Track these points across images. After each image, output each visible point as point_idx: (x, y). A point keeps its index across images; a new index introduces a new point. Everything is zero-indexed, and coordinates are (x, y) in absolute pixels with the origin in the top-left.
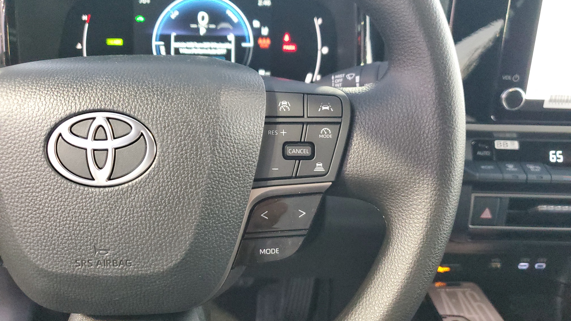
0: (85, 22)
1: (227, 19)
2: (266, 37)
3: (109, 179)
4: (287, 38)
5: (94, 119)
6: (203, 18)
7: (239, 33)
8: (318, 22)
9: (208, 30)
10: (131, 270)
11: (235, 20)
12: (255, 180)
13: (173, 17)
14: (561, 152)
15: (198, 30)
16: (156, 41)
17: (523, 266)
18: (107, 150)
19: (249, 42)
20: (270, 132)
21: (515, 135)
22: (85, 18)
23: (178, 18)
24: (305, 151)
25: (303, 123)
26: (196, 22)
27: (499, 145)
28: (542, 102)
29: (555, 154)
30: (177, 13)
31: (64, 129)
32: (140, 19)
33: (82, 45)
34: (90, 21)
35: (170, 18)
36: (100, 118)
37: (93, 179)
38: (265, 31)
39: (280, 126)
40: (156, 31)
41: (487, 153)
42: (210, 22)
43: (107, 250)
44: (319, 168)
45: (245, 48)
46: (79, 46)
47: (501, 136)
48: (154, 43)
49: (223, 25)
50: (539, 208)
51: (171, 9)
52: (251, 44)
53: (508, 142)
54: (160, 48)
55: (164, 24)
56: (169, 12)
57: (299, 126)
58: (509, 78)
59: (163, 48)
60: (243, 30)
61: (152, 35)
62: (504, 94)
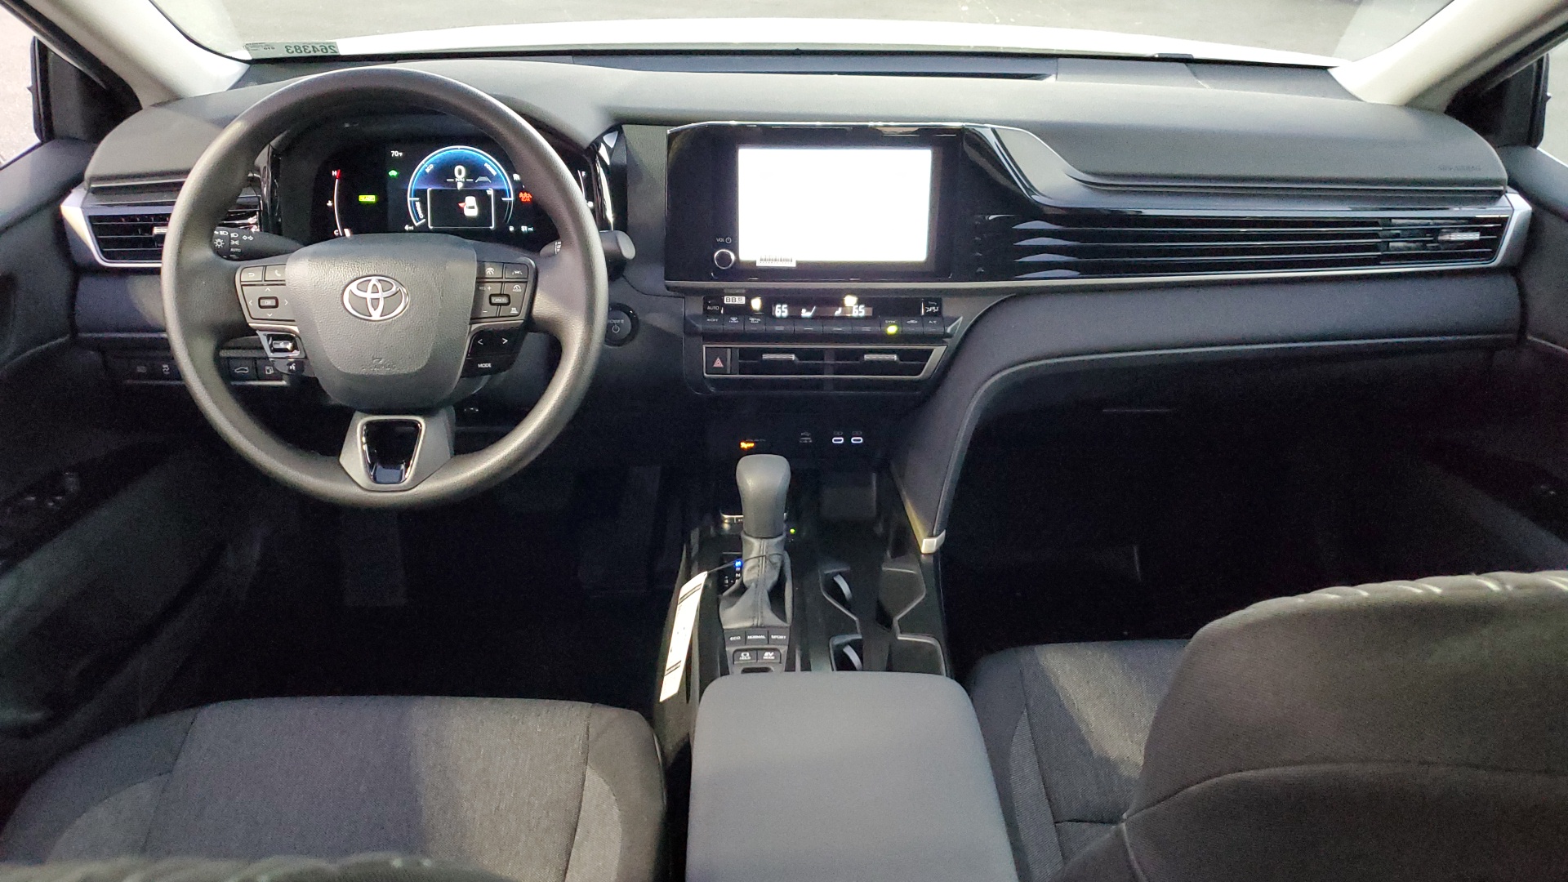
0: (335, 178)
1: (487, 173)
3: (381, 316)
5: (370, 280)
6: (460, 173)
7: (499, 187)
9: (466, 184)
10: (395, 371)
11: (494, 173)
12: (471, 319)
13: (428, 171)
14: (785, 306)
15: (455, 184)
16: (410, 197)
17: (839, 440)
18: (378, 299)
19: (510, 197)
20: (480, 288)
21: (744, 291)
22: (335, 173)
23: (433, 172)
24: (504, 300)
25: (502, 282)
26: (454, 177)
27: (728, 300)
28: (755, 263)
29: (781, 308)
30: (432, 167)
31: (353, 287)
32: (393, 173)
33: (333, 202)
34: (340, 178)
35: (426, 173)
36: (374, 280)
37: (371, 316)
39: (487, 284)
40: (413, 184)
41: (717, 308)
42: (467, 177)
43: (381, 359)
44: (514, 311)
45: (505, 202)
46: (330, 204)
47: (731, 291)
48: (409, 199)
49: (481, 179)
50: (766, 357)
51: (425, 162)
52: (512, 199)
53: (737, 297)
54: (415, 204)
55: (418, 179)
56: (423, 165)
57: (500, 284)
58: (723, 240)
59: (418, 204)
60: (504, 184)
61: (407, 190)
62: (716, 255)
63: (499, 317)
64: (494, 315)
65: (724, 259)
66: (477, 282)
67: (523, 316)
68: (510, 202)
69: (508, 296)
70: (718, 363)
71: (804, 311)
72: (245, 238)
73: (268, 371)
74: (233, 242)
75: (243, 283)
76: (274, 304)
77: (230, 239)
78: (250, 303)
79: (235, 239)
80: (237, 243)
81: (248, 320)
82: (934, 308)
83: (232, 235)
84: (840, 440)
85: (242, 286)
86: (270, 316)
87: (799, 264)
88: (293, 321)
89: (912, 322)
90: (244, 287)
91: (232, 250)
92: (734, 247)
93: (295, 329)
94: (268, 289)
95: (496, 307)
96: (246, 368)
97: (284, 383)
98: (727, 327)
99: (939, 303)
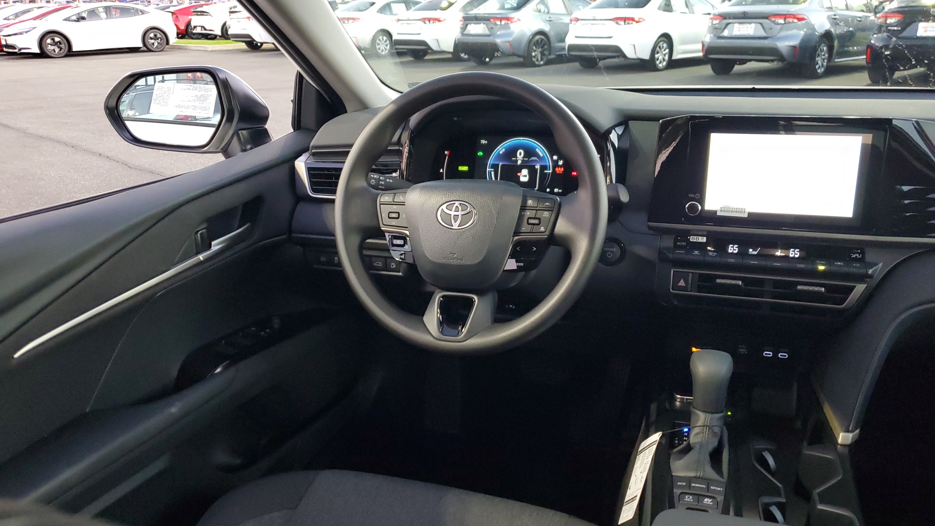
0: (446, 155)
1: (537, 155)
2: (561, 167)
3: (459, 226)
5: (455, 203)
6: (520, 154)
7: (543, 164)
9: (523, 161)
10: (463, 262)
11: (542, 155)
12: (514, 233)
13: (501, 153)
14: (737, 245)
15: (517, 161)
16: (489, 168)
17: (768, 354)
18: (458, 215)
19: (550, 170)
20: (522, 213)
21: (706, 233)
22: (446, 152)
23: (504, 153)
24: (536, 221)
25: (537, 210)
26: (516, 157)
27: (693, 239)
28: (716, 212)
29: (733, 247)
30: (504, 150)
31: (444, 207)
32: (480, 154)
33: (443, 170)
34: (449, 155)
36: (457, 203)
37: (452, 226)
38: (561, 163)
39: (527, 211)
40: (490, 161)
41: (684, 244)
42: (524, 157)
43: (455, 254)
44: (542, 229)
45: (546, 173)
46: (441, 171)
47: (696, 233)
48: (488, 169)
49: (533, 158)
50: (718, 281)
51: (500, 147)
52: (551, 171)
53: (700, 237)
54: (491, 173)
55: (495, 157)
56: (499, 149)
57: (535, 211)
58: (693, 196)
59: (493, 173)
60: (546, 162)
61: (487, 164)
62: (687, 206)
63: (532, 233)
64: (529, 231)
65: (693, 208)
66: (520, 209)
67: (547, 233)
68: (549, 173)
69: (539, 219)
70: (682, 283)
71: (751, 250)
72: (388, 180)
73: (392, 266)
74: (381, 182)
75: (381, 203)
76: (397, 216)
77: (380, 180)
78: (383, 215)
79: (382, 181)
80: (383, 183)
81: (381, 225)
82: (857, 255)
83: (381, 178)
84: (770, 354)
85: (380, 204)
86: (394, 224)
87: (749, 214)
88: (407, 228)
89: (839, 263)
90: (381, 205)
91: (380, 187)
92: (701, 201)
93: (407, 233)
94: (395, 207)
95: (531, 226)
96: (380, 263)
97: (400, 274)
98: (690, 257)
99: (863, 253)
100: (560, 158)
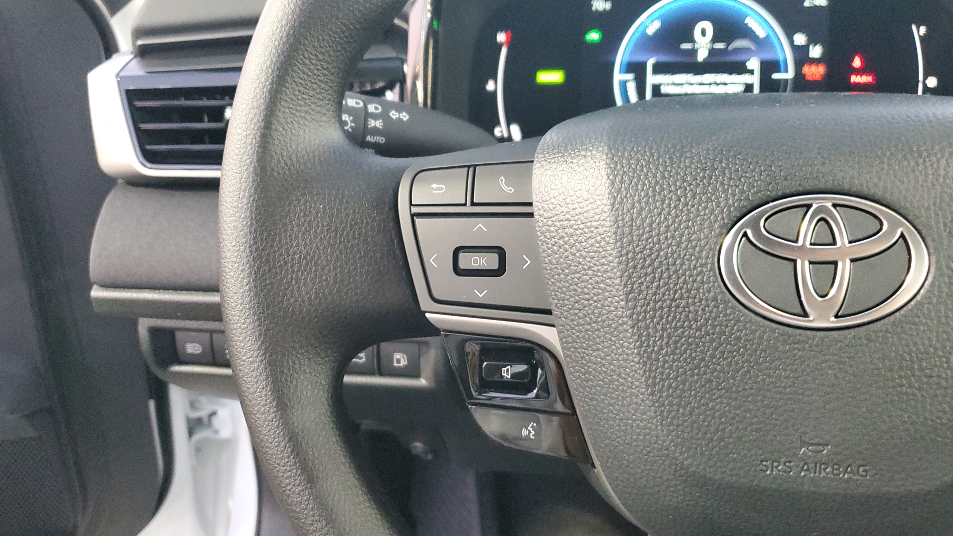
0: (501, 44)
1: (749, 34)
2: (814, 61)
3: (838, 315)
4: (857, 63)
5: (809, 206)
6: (703, 33)
7: (768, 56)
8: (919, 32)
9: (712, 52)
11: (761, 33)
13: (651, 31)
15: (694, 52)
16: (620, 72)
19: (786, 71)
22: (501, 37)
23: (659, 34)
26: (692, 40)
30: (656, 24)
32: (594, 36)
33: (496, 84)
34: (511, 44)
35: (644, 33)
37: (805, 315)
38: (816, 52)
40: (622, 56)
42: (715, 40)
45: (778, 82)
46: (490, 86)
48: (617, 77)
49: (739, 43)
51: (645, 18)
52: (790, 75)
54: (625, 86)
55: (633, 45)
56: (642, 23)
59: (630, 86)
60: (775, 51)
61: (613, 64)
68: (786, 80)
72: (394, 115)
73: (399, 361)
74: (372, 123)
75: (415, 210)
76: (495, 266)
77: (367, 115)
78: (431, 262)
79: (375, 117)
80: (378, 124)
81: (425, 302)
83: (371, 108)
85: (413, 216)
86: (481, 296)
88: (549, 312)
90: (418, 221)
91: (369, 138)
93: (548, 335)
94: (480, 224)
97: (422, 382)
100: (813, 40)
